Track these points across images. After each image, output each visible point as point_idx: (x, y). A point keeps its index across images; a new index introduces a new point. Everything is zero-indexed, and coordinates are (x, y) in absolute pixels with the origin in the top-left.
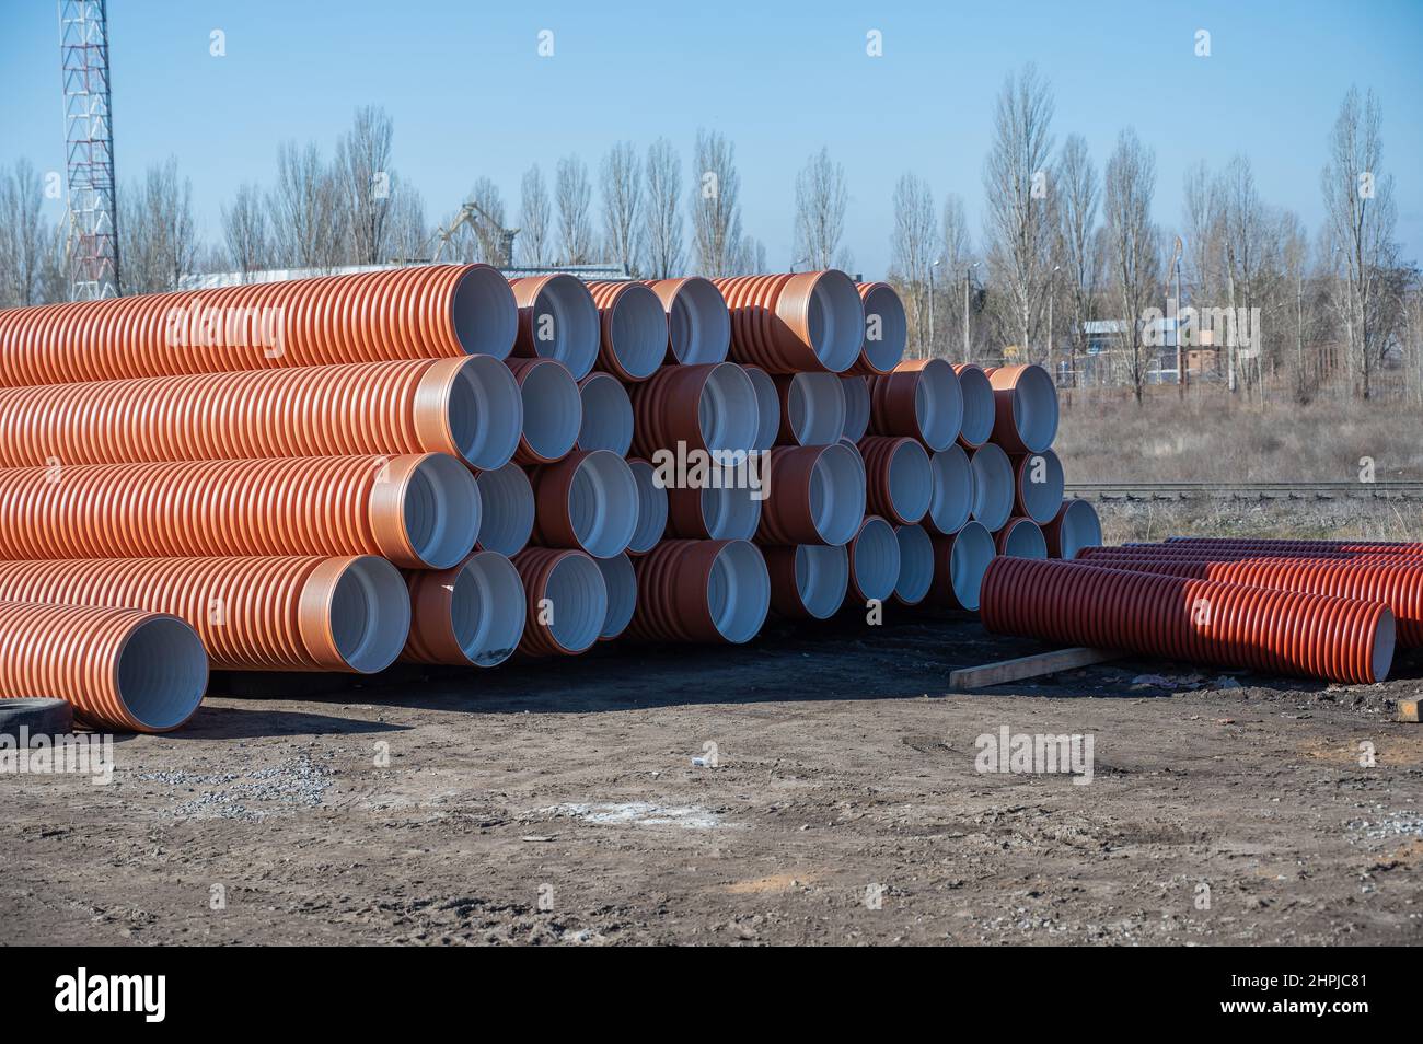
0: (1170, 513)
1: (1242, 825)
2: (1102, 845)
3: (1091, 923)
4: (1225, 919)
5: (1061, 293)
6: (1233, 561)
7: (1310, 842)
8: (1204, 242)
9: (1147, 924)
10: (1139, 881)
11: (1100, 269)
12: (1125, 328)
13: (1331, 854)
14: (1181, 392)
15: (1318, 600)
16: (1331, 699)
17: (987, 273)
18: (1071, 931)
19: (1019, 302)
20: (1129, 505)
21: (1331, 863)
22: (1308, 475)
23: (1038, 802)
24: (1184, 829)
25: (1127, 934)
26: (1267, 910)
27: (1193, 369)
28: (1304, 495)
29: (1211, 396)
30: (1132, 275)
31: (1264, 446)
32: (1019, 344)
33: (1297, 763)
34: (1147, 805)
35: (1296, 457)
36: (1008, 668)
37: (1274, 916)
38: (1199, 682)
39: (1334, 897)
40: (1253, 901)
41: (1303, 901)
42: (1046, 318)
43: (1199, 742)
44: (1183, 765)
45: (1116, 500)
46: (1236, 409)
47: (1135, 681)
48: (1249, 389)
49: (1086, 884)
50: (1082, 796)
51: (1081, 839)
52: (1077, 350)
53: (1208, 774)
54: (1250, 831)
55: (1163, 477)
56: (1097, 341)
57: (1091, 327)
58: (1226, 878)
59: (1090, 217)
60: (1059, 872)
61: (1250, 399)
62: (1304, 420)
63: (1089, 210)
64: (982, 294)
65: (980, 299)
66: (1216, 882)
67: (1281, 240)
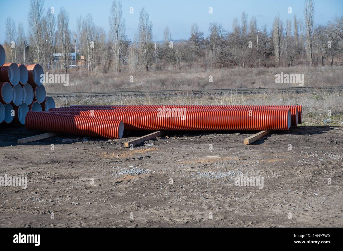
0: (73, 100)
1: (87, 174)
2: (53, 180)
3: (50, 199)
4: (81, 196)
5: (47, 47)
6: (86, 111)
7: (102, 177)
8: (82, 34)
9: (63, 199)
10: (61, 188)
11: (57, 41)
12: (63, 55)
13: (107, 179)
14: (77, 70)
15: (104, 119)
16: (109, 143)
17: (29, 42)
18: (45, 201)
19: (37, 49)
20: (64, 98)
21: (107, 182)
22: (106, 90)
23: (38, 170)
24: (73, 175)
25: (58, 201)
26: (91, 193)
27: (79, 65)
28: (105, 95)
29: (84, 72)
30: (64, 42)
31: (96, 83)
32: (37, 59)
33: (100, 158)
34: (65, 170)
35: (104, 86)
36: (32, 138)
37: (93, 195)
38: (78, 140)
39: (107, 189)
40: (88, 191)
41: (100, 191)
42: (44, 53)
43: (78, 154)
44: (74, 160)
45: (61, 97)
46: (90, 74)
47: (63, 140)
48: (93, 70)
49: (49, 190)
50: (49, 168)
51: (48, 179)
52: (51, 61)
53: (79, 162)
54: (88, 175)
55: (72, 91)
56: (56, 58)
57: (55, 55)
58: (82, 186)
59: (54, 28)
60: (42, 187)
61: (93, 72)
62: (106, 77)
63: (54, 26)
64: (28, 47)
65: (27, 48)
66: (80, 187)
67: (100, 34)
